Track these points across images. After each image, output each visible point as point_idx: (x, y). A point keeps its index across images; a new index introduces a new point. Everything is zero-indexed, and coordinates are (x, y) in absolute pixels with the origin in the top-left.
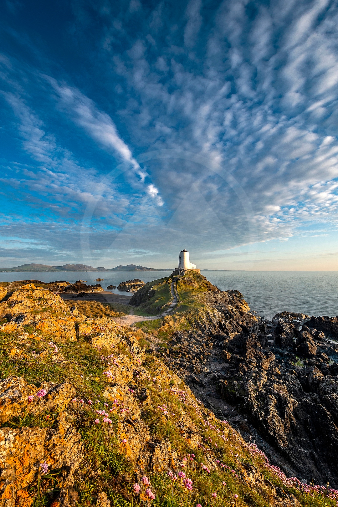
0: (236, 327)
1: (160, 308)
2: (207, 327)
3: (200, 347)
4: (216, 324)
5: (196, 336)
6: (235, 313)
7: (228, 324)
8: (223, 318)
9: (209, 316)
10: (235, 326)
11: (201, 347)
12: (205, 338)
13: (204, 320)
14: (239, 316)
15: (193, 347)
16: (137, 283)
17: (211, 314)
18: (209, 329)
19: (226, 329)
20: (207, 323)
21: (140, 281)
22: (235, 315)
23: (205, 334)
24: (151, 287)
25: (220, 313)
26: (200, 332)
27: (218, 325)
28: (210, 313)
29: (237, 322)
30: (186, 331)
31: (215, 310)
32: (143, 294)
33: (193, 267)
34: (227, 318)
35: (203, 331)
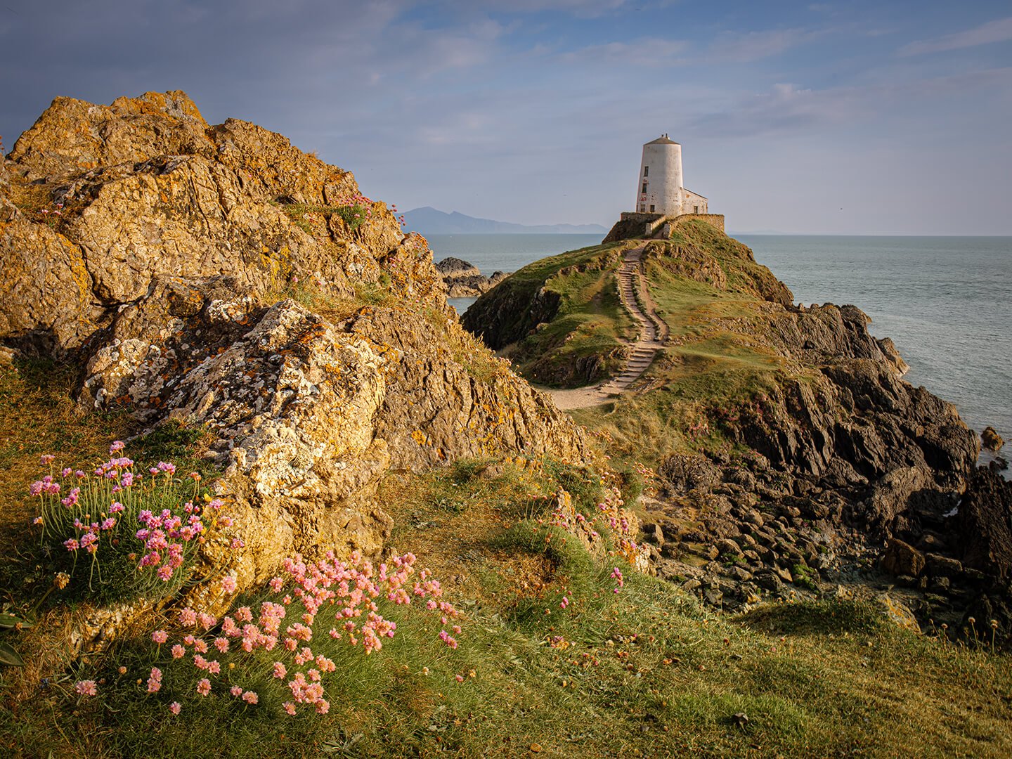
0: (901, 445)
1: (594, 363)
2: (792, 443)
3: (777, 519)
4: (825, 434)
5: (751, 475)
6: (896, 391)
7: (870, 433)
8: (849, 409)
9: (801, 401)
10: (895, 442)
11: (783, 522)
12: (786, 486)
13: (780, 413)
14: (907, 404)
15: (750, 519)
16: (460, 273)
17: (807, 393)
18: (799, 451)
19: (865, 452)
20: (791, 425)
21: (466, 266)
22: (896, 398)
23: (782, 469)
24: (544, 284)
25: (838, 389)
26: (763, 461)
27: (831, 434)
28: (803, 388)
29: (902, 428)
30: (709, 455)
31: (822, 380)
32: (505, 309)
33: (696, 208)
34: (862, 407)
35: (774, 459)
